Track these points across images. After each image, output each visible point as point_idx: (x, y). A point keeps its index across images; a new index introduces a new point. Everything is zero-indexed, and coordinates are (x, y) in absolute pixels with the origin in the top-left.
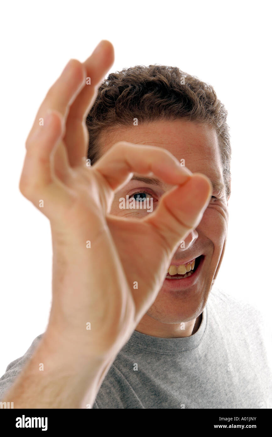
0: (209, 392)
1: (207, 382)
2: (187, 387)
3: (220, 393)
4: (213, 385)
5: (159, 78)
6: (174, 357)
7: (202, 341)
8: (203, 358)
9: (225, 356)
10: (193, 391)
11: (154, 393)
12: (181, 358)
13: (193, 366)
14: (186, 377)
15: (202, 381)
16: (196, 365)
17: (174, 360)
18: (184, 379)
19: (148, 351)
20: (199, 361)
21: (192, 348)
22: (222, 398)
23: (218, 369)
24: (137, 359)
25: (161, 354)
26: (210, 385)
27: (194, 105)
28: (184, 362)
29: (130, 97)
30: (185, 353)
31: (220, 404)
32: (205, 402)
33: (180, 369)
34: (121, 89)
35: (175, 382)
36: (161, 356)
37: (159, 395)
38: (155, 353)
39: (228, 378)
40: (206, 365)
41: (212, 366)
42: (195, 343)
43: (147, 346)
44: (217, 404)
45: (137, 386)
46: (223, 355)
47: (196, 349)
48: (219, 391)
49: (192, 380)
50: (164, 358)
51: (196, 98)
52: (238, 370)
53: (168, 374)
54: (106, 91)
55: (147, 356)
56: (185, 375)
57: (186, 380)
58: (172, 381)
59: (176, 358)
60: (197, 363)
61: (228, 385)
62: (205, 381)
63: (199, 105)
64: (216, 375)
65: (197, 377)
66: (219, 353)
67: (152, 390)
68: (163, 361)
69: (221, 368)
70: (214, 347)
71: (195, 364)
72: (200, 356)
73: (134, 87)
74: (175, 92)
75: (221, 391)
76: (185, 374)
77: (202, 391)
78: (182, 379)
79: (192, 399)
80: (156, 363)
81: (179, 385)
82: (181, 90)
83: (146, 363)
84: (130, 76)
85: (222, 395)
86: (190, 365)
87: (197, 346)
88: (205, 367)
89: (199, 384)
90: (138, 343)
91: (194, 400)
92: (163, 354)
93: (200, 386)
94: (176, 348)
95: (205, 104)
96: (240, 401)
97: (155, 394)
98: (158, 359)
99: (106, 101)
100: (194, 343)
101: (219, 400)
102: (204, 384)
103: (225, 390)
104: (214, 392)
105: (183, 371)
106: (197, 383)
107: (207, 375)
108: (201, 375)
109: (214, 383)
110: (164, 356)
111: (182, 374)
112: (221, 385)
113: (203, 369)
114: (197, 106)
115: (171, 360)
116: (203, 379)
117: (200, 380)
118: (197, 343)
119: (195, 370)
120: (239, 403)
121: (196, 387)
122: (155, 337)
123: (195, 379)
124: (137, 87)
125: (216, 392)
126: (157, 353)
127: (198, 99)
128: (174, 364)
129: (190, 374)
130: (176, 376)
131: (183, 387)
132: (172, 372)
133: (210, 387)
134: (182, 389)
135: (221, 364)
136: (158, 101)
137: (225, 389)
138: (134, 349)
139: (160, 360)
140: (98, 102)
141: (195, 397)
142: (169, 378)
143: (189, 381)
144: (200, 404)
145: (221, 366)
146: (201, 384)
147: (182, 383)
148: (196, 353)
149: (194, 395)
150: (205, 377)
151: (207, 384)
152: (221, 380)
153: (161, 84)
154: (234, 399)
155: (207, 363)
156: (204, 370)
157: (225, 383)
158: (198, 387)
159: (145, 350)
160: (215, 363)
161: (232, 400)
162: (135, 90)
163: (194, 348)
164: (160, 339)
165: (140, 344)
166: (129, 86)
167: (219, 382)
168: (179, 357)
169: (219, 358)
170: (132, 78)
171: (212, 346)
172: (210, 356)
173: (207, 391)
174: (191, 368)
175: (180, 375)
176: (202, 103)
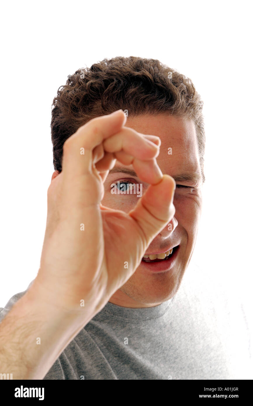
0: (171, 358)
1: (170, 348)
2: (150, 352)
3: (182, 359)
4: (176, 352)
5: (143, 73)
6: (138, 325)
7: (168, 310)
8: (168, 326)
9: (191, 324)
10: (155, 357)
11: (117, 355)
12: (145, 325)
13: (158, 333)
14: (149, 343)
15: (165, 347)
16: (161, 333)
17: (139, 327)
18: (148, 345)
19: (114, 319)
20: (163, 329)
21: (156, 317)
22: (183, 364)
23: (182, 337)
24: (104, 325)
25: (126, 322)
26: (173, 352)
27: (176, 100)
28: (148, 329)
29: (115, 92)
30: (149, 321)
31: (181, 370)
32: (167, 367)
33: (144, 336)
34: (107, 82)
35: (138, 347)
36: (126, 324)
37: (122, 358)
38: (121, 321)
39: (192, 345)
40: (171, 333)
41: (176, 334)
42: (161, 312)
43: (114, 314)
44: (178, 369)
45: (102, 347)
46: (188, 323)
47: (161, 318)
48: (181, 357)
49: (155, 346)
50: (129, 325)
51: (178, 93)
52: (203, 337)
53: (132, 341)
54: (92, 84)
55: (113, 323)
56: (149, 342)
57: (149, 346)
58: (136, 347)
59: (141, 325)
60: (161, 331)
61: (191, 352)
62: (168, 347)
63: (181, 100)
64: (180, 342)
65: (160, 344)
66: (185, 321)
67: (116, 352)
68: (128, 328)
69: (186, 336)
70: (180, 316)
71: (160, 331)
72: (165, 324)
73: (119, 82)
74: (158, 87)
75: (183, 357)
76: (149, 340)
77: (164, 357)
78: (145, 345)
79: (155, 364)
80: (121, 330)
81: (142, 351)
82: (164, 85)
83: (111, 329)
84: (114, 69)
85: (183, 361)
86: (155, 332)
87: (162, 315)
88: (169, 335)
89: (162, 350)
90: (105, 311)
91: (156, 365)
92: (128, 323)
93: (163, 351)
94: (141, 317)
95: (186, 98)
96: (201, 367)
97: (119, 356)
98: (123, 326)
99: (91, 93)
100: (159, 313)
101: (180, 366)
102: (166, 350)
103: (187, 357)
104: (176, 358)
105: (146, 338)
106: (160, 349)
107: (170, 342)
108: (164, 342)
109: (177, 349)
110: (129, 324)
111: (145, 341)
112: (183, 351)
113: (167, 336)
114: (179, 101)
115: (136, 327)
116: (166, 346)
117: (163, 346)
118: (163, 312)
119: (159, 337)
120: (200, 369)
121: (159, 352)
122: (122, 307)
123: (159, 345)
124: (122, 81)
125: (178, 358)
126: (123, 321)
127: (180, 94)
128: (138, 331)
129: (154, 340)
130: (139, 343)
131: (146, 353)
132: (136, 339)
133: (172, 353)
134: (146, 354)
135: (185, 332)
136: (143, 96)
137: (187, 355)
138: (101, 316)
139: (125, 328)
140: (84, 94)
141: (158, 362)
142: (133, 344)
143: (153, 347)
144: (162, 368)
145: (186, 333)
146: (164, 350)
147: (146, 349)
148: (161, 321)
149: (157, 360)
150: (168, 344)
151: (170, 350)
152: (184, 347)
153: (145, 79)
154: (195, 365)
155: (171, 331)
156: (167, 338)
157: (188, 350)
158: (160, 353)
159: (112, 317)
160: (180, 331)
161: (193, 366)
162: (120, 84)
163: (158, 317)
164: (126, 309)
165: (108, 311)
166: (114, 80)
167: (182, 348)
168: (143, 325)
169: (184, 326)
170: (116, 71)
171: (178, 314)
172: (175, 324)
173: (169, 357)
174: (155, 335)
175: (144, 342)
176: (183, 97)
